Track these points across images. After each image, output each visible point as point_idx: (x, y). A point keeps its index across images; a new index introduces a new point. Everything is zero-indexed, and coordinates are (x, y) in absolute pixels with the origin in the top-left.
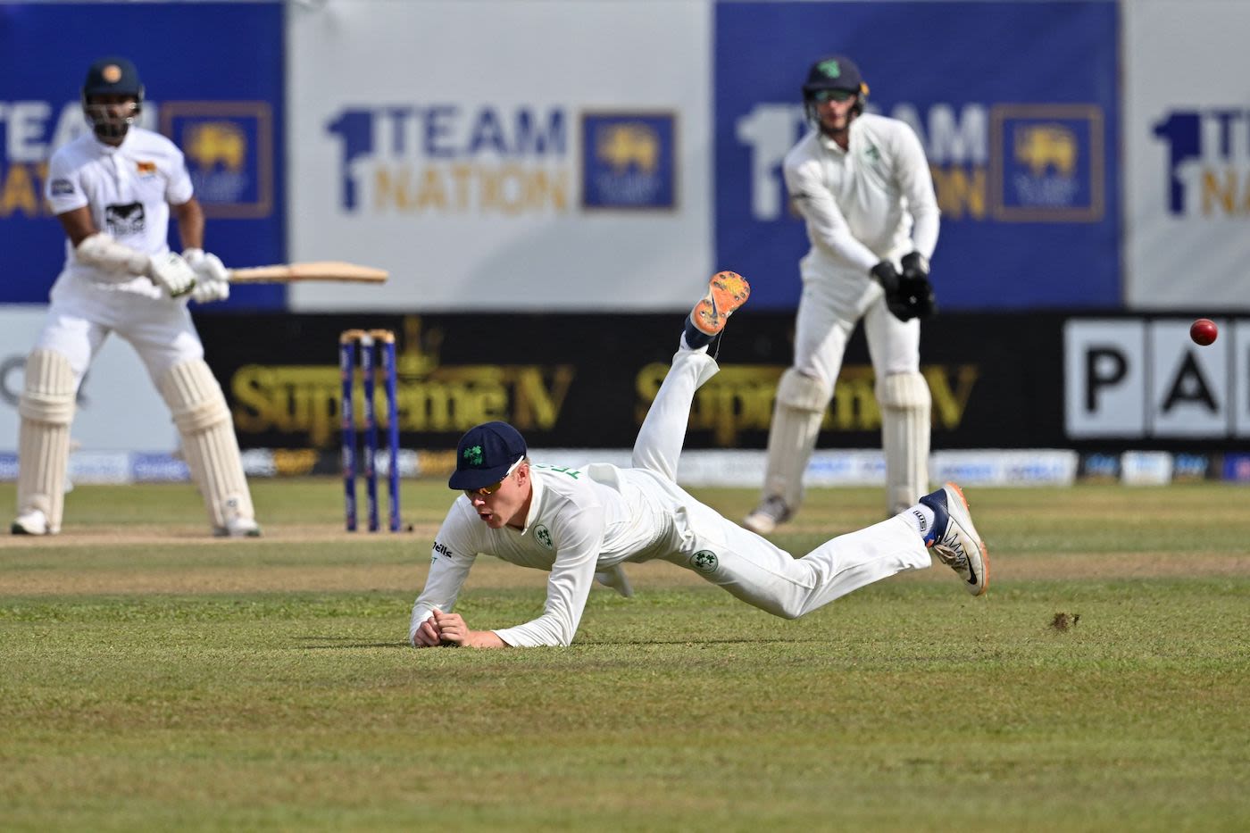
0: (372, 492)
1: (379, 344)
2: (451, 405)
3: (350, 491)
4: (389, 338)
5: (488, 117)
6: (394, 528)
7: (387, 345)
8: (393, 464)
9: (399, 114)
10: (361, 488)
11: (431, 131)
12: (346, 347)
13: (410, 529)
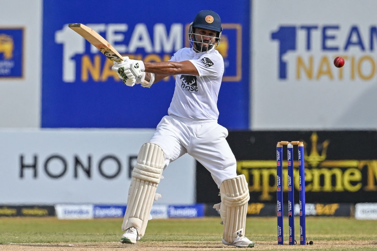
0: (291, 224)
1: (296, 147)
2: (334, 178)
3: (280, 224)
4: (302, 145)
5: (355, 29)
6: (303, 243)
7: (300, 148)
8: (303, 210)
9: (309, 29)
10: (286, 221)
11: (325, 38)
12: (279, 149)
13: (311, 243)
